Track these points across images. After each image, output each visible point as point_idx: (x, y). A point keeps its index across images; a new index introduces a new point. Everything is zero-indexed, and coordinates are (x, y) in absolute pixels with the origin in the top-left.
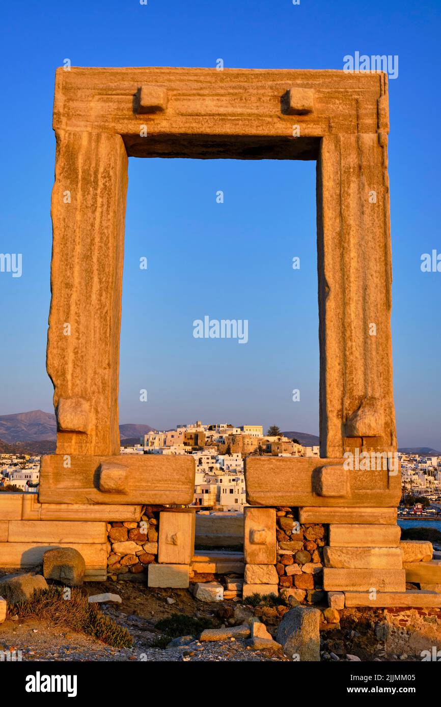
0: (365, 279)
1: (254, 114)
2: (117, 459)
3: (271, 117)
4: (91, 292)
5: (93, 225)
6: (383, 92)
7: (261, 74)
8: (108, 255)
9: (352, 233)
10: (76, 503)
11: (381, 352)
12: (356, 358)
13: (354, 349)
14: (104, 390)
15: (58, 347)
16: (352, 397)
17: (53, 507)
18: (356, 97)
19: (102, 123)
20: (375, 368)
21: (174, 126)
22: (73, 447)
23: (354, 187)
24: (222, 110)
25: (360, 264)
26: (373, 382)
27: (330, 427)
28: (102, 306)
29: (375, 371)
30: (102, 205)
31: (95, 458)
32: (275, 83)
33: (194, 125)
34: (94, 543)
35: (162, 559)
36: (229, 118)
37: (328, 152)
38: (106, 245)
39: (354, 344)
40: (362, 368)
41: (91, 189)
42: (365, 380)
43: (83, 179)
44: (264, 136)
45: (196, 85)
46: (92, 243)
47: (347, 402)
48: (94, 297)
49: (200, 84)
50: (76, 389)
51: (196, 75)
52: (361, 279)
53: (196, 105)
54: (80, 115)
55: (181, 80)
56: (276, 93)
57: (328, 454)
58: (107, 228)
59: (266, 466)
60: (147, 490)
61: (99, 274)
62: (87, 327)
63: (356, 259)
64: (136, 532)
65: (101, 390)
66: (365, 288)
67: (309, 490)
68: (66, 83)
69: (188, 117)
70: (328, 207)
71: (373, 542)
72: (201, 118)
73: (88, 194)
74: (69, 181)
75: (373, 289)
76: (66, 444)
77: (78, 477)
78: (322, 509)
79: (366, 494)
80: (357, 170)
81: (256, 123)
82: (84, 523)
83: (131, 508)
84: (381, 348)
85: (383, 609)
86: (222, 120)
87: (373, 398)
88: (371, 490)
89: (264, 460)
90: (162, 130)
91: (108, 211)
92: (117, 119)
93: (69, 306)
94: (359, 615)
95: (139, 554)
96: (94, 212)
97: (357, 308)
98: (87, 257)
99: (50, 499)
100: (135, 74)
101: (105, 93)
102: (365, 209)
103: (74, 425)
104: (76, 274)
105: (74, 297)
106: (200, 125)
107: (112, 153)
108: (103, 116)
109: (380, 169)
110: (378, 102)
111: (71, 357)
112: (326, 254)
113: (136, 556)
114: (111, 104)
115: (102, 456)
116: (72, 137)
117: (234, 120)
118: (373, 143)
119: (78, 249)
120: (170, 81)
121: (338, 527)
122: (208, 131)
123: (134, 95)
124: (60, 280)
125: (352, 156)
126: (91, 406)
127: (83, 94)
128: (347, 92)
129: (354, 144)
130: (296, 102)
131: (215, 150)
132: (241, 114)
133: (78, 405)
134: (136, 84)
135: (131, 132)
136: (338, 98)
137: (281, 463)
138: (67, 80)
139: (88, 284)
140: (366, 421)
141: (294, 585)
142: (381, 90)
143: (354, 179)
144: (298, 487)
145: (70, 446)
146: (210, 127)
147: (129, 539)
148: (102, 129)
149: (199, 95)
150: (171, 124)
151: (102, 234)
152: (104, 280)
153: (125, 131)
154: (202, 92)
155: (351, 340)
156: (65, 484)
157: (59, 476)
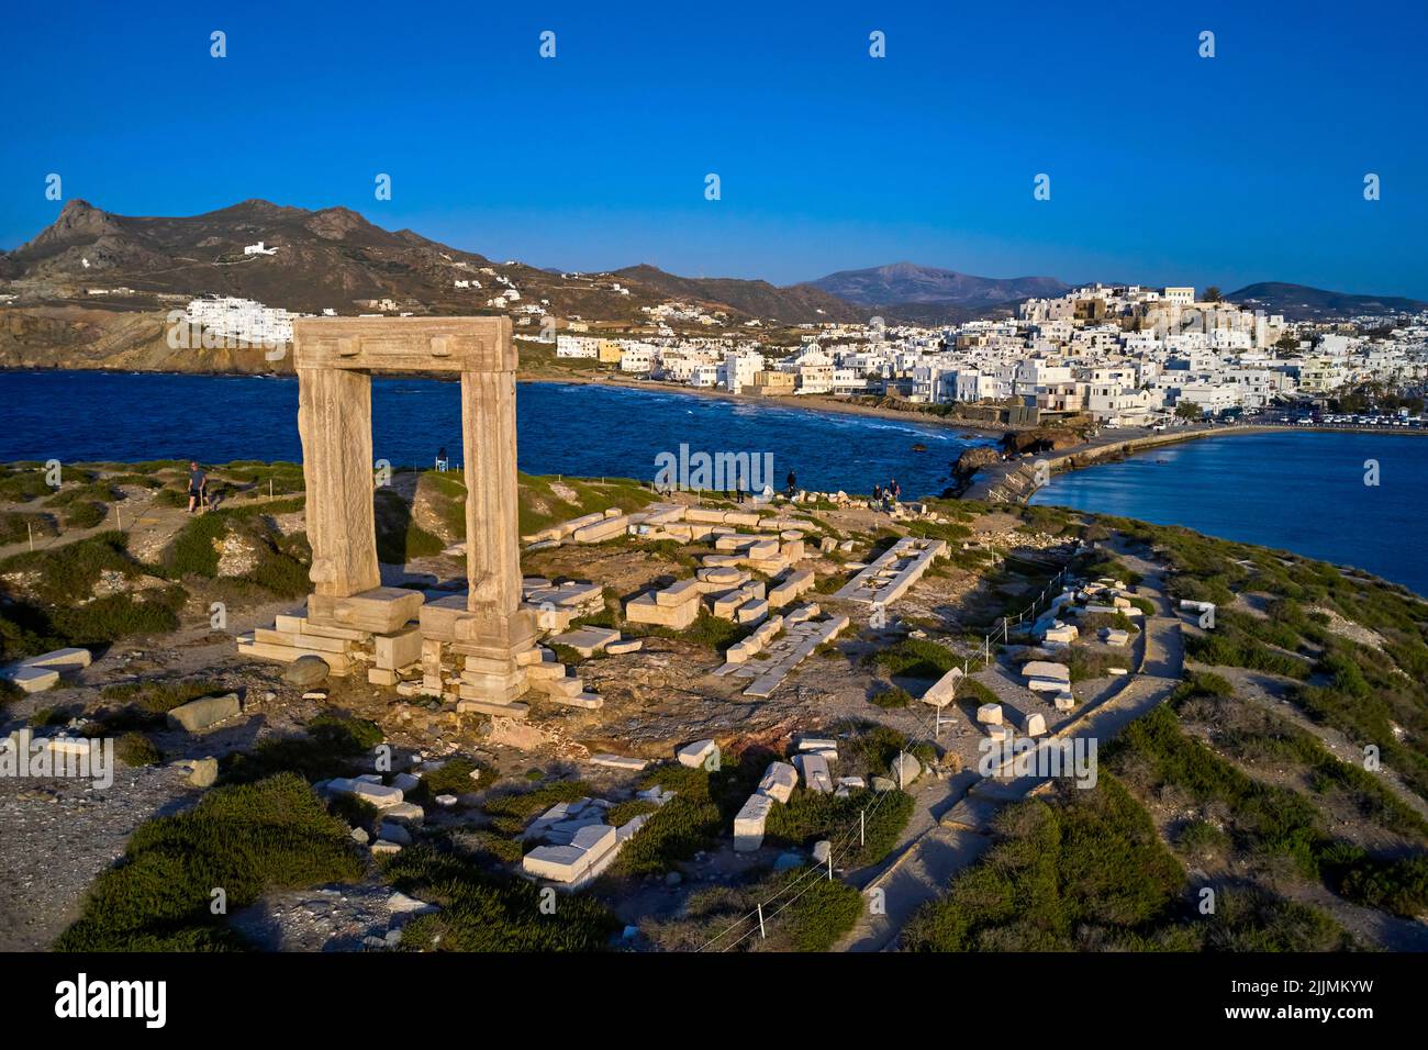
0: (486, 486)
1: (416, 354)
3: (427, 356)
4: (328, 486)
5: (325, 439)
7: (418, 322)
8: (337, 460)
10: (328, 626)
12: (482, 544)
13: (481, 537)
16: (480, 572)
17: (315, 627)
19: (325, 362)
20: (492, 552)
24: (396, 351)
26: (491, 562)
28: (335, 496)
29: (492, 554)
32: (428, 328)
33: (382, 363)
35: (375, 665)
36: (402, 357)
39: (481, 534)
41: (322, 411)
43: (317, 405)
45: (378, 332)
46: (325, 453)
48: (330, 490)
50: (324, 552)
53: (379, 347)
54: (310, 356)
55: (369, 328)
56: (429, 338)
58: (335, 440)
59: (430, 614)
60: (365, 622)
61: (332, 474)
62: (327, 510)
65: (339, 554)
68: (300, 330)
69: (375, 356)
70: (465, 429)
71: (488, 670)
72: (384, 356)
74: (308, 408)
76: (321, 589)
77: (328, 610)
79: (487, 638)
80: (481, 401)
81: (419, 361)
82: (332, 640)
83: (357, 633)
85: (491, 716)
86: (396, 358)
87: (491, 574)
89: (430, 610)
90: (361, 366)
91: (334, 428)
92: (333, 358)
93: (316, 497)
94: (474, 717)
96: (325, 429)
97: (482, 508)
98: (323, 462)
99: (314, 623)
100: (339, 323)
101: (324, 339)
102: (485, 432)
104: (319, 474)
105: (318, 490)
106: (384, 363)
108: (324, 356)
110: (494, 346)
111: (319, 530)
114: (328, 347)
116: (306, 373)
117: (405, 359)
118: (490, 381)
119: (318, 456)
120: (361, 328)
121: (469, 658)
122: (389, 367)
124: (309, 478)
125: (478, 390)
126: (332, 565)
127: (310, 340)
128: (476, 336)
129: (479, 381)
132: (409, 354)
133: (324, 564)
134: (341, 331)
136: (470, 341)
139: (326, 481)
141: (449, 691)
142: (497, 334)
143: (479, 408)
144: (448, 630)
146: (389, 365)
148: (326, 368)
149: (381, 339)
150: (366, 362)
151: (331, 445)
152: (336, 478)
154: (383, 337)
156: (322, 613)
157: (318, 608)
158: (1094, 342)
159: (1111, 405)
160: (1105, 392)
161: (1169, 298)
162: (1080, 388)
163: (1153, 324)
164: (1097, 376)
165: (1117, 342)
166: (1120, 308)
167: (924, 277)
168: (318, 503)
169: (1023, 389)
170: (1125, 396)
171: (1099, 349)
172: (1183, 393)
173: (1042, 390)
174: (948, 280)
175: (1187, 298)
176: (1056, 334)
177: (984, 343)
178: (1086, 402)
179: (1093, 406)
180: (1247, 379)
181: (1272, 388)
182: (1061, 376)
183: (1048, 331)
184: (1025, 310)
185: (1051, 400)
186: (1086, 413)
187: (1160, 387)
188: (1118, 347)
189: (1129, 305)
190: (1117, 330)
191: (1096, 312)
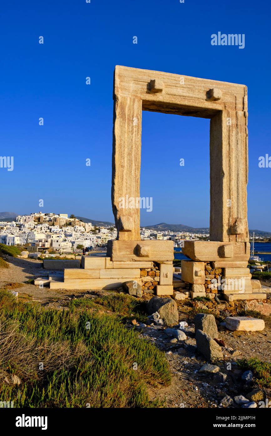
0: (238, 171)
1: (197, 98)
2: (144, 242)
3: (203, 99)
4: (132, 170)
5: (132, 140)
6: (245, 94)
7: (200, 81)
8: (138, 154)
9: (233, 152)
10: (128, 261)
11: (243, 200)
12: (234, 202)
13: (233, 199)
14: (137, 213)
15: (118, 193)
16: (233, 218)
17: (118, 263)
18: (235, 95)
19: (135, 94)
20: (241, 207)
21: (165, 99)
22: (126, 237)
23: (234, 133)
24: (184, 94)
25: (236, 165)
26: (240, 213)
27: (224, 230)
28: (136, 176)
29: (241, 208)
30: (136, 131)
31: (135, 242)
32: (205, 85)
33: (173, 99)
34: (136, 278)
35: (161, 283)
36: (187, 98)
37: (224, 117)
38: (137, 149)
39: (233, 197)
40: (236, 207)
41: (131, 123)
42: (238, 212)
43: (128, 119)
44: (200, 108)
45: (174, 82)
46: (132, 148)
47: (231, 220)
48: (133, 172)
49: (176, 81)
50: (126, 212)
51: (175, 77)
52: (236, 170)
53: (174, 91)
54: (126, 89)
55: (168, 79)
56: (206, 90)
57: (224, 240)
58: (138, 141)
59: (202, 245)
60: (157, 255)
61: (135, 162)
62: (130, 185)
63: (234, 163)
64: (151, 272)
65: (136, 213)
66: (238, 175)
67: (217, 255)
68: (120, 73)
69: (171, 96)
70: (224, 140)
71: (240, 274)
72: (176, 96)
73: (130, 126)
74: (122, 119)
75: (241, 175)
76: (123, 236)
77: (128, 250)
78: (222, 262)
79: (238, 256)
80: (236, 126)
81: (197, 102)
82: (132, 269)
83: (150, 263)
84: (243, 199)
85: (245, 300)
86: (184, 98)
88: (240, 254)
89: (201, 243)
90: (160, 100)
91: (138, 134)
92: (141, 93)
93: (123, 176)
94: (238, 303)
95: (152, 281)
96: (132, 134)
97: (234, 183)
98: (129, 154)
99: (117, 260)
100: (149, 73)
101: (137, 81)
102: (238, 142)
103: (129, 228)
104: (126, 161)
105: (125, 172)
106: (175, 100)
107: (139, 108)
108: (135, 91)
109: (245, 126)
110: (243, 98)
112: (223, 159)
113: (151, 282)
114: (139, 86)
115: (138, 241)
116: (123, 99)
117: (189, 99)
118: (242, 115)
119: (126, 150)
120: (164, 78)
121: (228, 269)
122: (179, 103)
123: (149, 83)
124: (119, 164)
125: (234, 120)
126: (133, 219)
127: (127, 80)
128: (232, 92)
129: (235, 115)
130: (216, 95)
131: (174, 110)
132: (192, 97)
133: (128, 219)
134: (150, 78)
135: (147, 99)
136: (228, 94)
137: (207, 244)
138: (120, 72)
139: (130, 166)
140: (241, 228)
141: (211, 292)
142: (244, 93)
143: (234, 129)
144: (213, 254)
145: (125, 237)
146: (179, 101)
147: (148, 275)
149: (175, 86)
150: (164, 98)
151: (136, 144)
152: (136, 165)
153: (144, 99)
154: (176, 85)
155: (232, 195)
156: (123, 253)
157: (120, 249)
158: (41, 229)
159: (59, 245)
160: (57, 241)
161: (61, 217)
162: (49, 240)
163: (58, 224)
164: (52, 237)
165: (49, 229)
166: (48, 219)
168: (124, 180)
169: (30, 241)
170: (63, 243)
171: (43, 231)
172: (75, 243)
173: (37, 241)
175: (65, 217)
176: (29, 226)
177: (6, 229)
178: (51, 244)
179: (53, 246)
180: (90, 239)
181: (96, 242)
182: (43, 237)
183: (27, 225)
184: (18, 219)
185: (40, 244)
186: (51, 248)
187: (68, 241)
188: (49, 230)
189: (50, 219)
190: (48, 226)
191: (41, 220)
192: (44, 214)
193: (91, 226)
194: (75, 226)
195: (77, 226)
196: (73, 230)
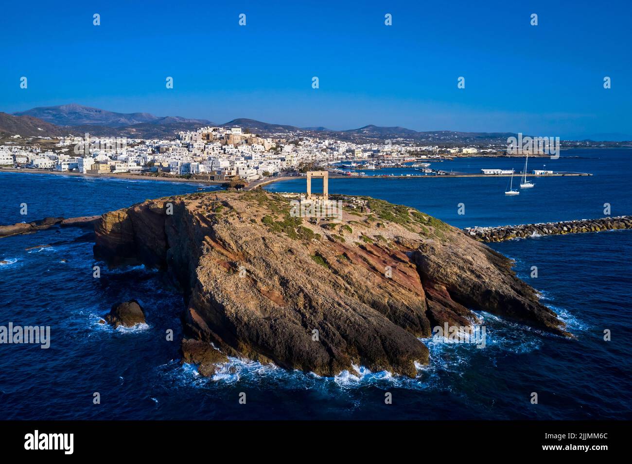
45: (315, 173)
81: (320, 175)
158: (213, 149)
159: (246, 173)
160: (243, 169)
161: (234, 133)
162: (234, 167)
163: (232, 142)
164: (236, 163)
165: (222, 149)
166: (218, 136)
167: (85, 112)
169: (215, 169)
171: (216, 152)
172: (259, 168)
174: (98, 113)
175: (239, 132)
176: (199, 146)
177: (171, 150)
178: (237, 172)
179: (240, 173)
181: (281, 165)
182: (227, 164)
183: (196, 145)
184: (182, 137)
185: (227, 172)
188: (223, 151)
189: (221, 135)
190: (220, 145)
191: (210, 138)
192: (211, 129)
193: (271, 143)
194: (252, 145)
195: (255, 145)
196: (251, 150)
